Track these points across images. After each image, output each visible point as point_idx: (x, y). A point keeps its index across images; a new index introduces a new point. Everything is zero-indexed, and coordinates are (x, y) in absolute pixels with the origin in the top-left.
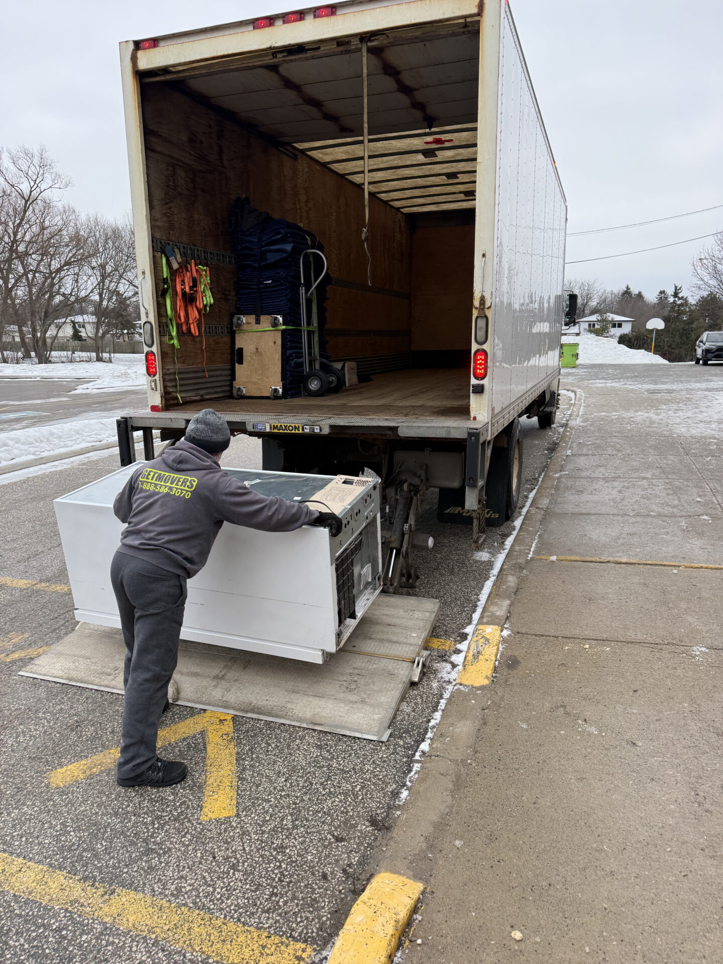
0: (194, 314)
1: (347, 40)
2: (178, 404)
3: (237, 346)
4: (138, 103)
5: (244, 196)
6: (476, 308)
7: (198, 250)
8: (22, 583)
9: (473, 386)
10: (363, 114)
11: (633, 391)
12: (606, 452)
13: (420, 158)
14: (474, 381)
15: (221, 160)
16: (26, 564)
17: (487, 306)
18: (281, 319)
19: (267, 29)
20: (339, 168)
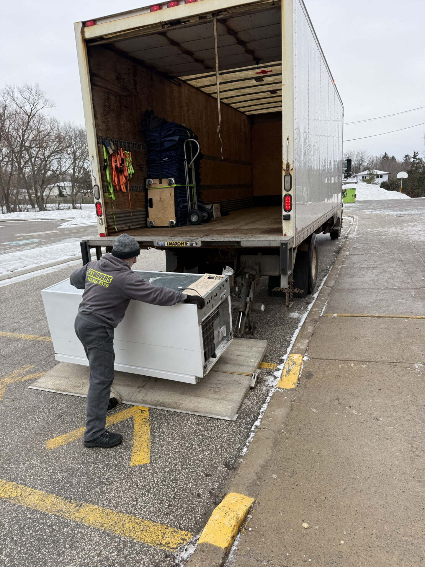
0: (123, 179)
1: (205, 15)
2: (115, 232)
3: (149, 197)
4: (86, 58)
5: (150, 109)
6: (284, 170)
7: (124, 142)
8: (31, 337)
9: (284, 216)
10: (215, 58)
11: (388, 216)
12: (369, 253)
13: (254, 82)
14: (284, 213)
15: (136, 88)
16: (32, 326)
17: (290, 169)
18: (173, 180)
19: (158, 11)
20: (206, 90)
